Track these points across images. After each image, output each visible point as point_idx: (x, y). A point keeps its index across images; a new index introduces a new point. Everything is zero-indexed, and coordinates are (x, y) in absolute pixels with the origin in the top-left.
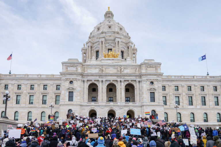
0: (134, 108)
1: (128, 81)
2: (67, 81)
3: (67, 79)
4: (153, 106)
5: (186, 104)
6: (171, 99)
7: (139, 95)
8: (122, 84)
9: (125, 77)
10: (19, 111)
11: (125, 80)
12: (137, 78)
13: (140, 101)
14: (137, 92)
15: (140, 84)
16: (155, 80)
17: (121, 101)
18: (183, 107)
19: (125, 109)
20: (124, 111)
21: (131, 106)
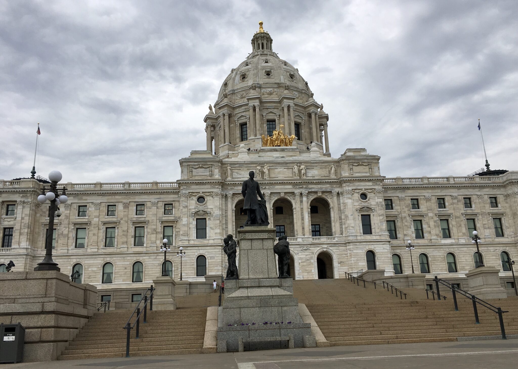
0: (330, 248)
1: (316, 192)
2: (193, 197)
4: (369, 243)
5: (437, 235)
6: (406, 225)
7: (338, 221)
9: (310, 186)
10: (85, 261)
11: (310, 191)
12: (335, 186)
13: (342, 234)
14: (334, 215)
15: (341, 198)
16: (369, 191)
17: (304, 235)
18: (431, 243)
19: (313, 251)
20: (311, 254)
21: (324, 244)
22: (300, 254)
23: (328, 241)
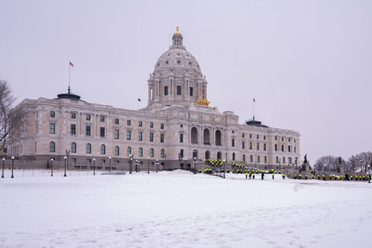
0: (221, 150)
1: (218, 128)
3: (178, 123)
4: (233, 150)
7: (224, 140)
8: (214, 130)
10: (132, 147)
12: (224, 126)
13: (225, 146)
14: (222, 138)
15: (226, 131)
16: (235, 130)
17: (213, 144)
18: (247, 151)
19: (216, 151)
22: (212, 152)
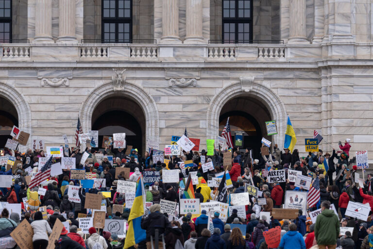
13: (310, 38)
17: (183, 38)
19: (210, 92)
20: (199, 100)
21: (247, 69)
22: (164, 100)
23: (261, 59)
